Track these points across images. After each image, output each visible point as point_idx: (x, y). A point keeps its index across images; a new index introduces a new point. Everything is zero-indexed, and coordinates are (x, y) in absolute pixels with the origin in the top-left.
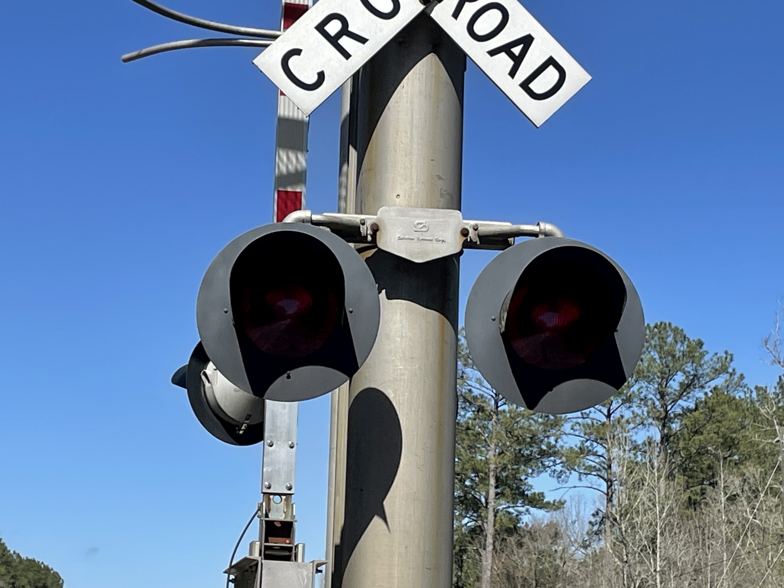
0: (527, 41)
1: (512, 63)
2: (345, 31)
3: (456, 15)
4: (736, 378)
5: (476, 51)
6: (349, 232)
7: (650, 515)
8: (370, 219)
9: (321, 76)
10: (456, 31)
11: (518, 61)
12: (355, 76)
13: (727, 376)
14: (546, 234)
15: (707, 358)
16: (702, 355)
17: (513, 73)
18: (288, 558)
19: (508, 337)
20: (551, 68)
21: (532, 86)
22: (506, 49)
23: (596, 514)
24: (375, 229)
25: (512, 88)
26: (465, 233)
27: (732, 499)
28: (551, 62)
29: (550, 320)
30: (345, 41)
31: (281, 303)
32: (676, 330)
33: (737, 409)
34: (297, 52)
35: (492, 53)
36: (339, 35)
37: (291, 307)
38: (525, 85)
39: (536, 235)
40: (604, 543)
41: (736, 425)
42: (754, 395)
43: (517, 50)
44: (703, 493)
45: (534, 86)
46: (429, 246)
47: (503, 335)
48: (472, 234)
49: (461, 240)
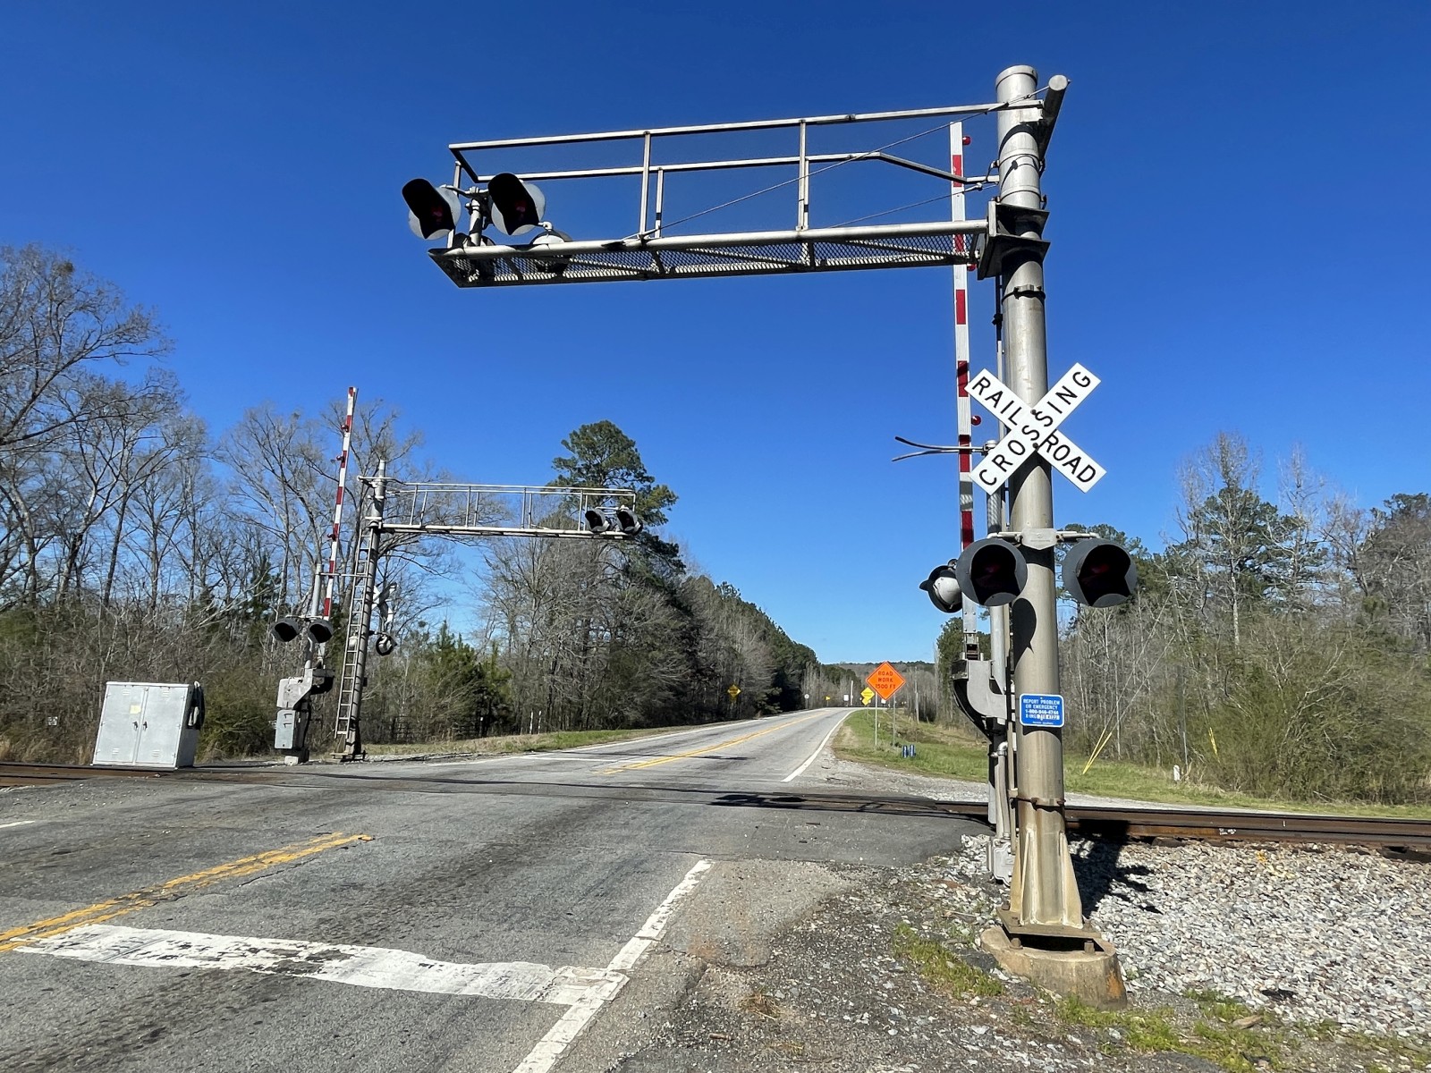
0: (1078, 459)
1: (1073, 468)
2: (1003, 461)
3: (1048, 451)
4: (1143, 550)
5: (1057, 465)
6: (1010, 539)
7: (1101, 619)
8: (1019, 534)
9: (995, 479)
10: (1048, 457)
11: (1075, 467)
12: (1010, 478)
13: (1138, 549)
14: (1093, 537)
15: (1127, 541)
16: (1124, 539)
17: (1073, 472)
18: (976, 659)
19: (1080, 579)
20: (1089, 469)
21: (1081, 477)
22: (1070, 463)
23: (1072, 619)
24: (1021, 537)
25: (1073, 478)
26: (1058, 537)
27: (1144, 610)
28: (1089, 466)
29: (1096, 571)
30: (1004, 465)
31: (988, 569)
32: (1110, 528)
33: (1144, 565)
34: (985, 471)
35: (1064, 465)
36: (1001, 463)
37: (991, 570)
38: (1079, 477)
39: (1088, 537)
40: (1078, 633)
41: (1144, 573)
42: (1153, 558)
43: (1074, 463)
44: (1128, 607)
45: (1082, 477)
46: (1042, 543)
47: (1078, 578)
48: (1061, 537)
49: (1056, 540)
